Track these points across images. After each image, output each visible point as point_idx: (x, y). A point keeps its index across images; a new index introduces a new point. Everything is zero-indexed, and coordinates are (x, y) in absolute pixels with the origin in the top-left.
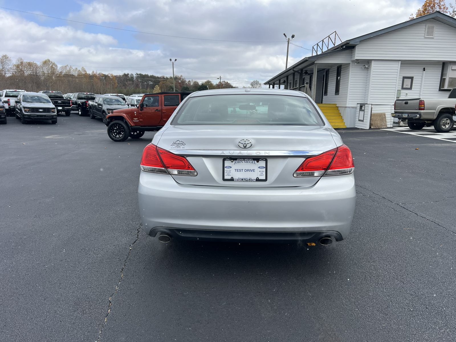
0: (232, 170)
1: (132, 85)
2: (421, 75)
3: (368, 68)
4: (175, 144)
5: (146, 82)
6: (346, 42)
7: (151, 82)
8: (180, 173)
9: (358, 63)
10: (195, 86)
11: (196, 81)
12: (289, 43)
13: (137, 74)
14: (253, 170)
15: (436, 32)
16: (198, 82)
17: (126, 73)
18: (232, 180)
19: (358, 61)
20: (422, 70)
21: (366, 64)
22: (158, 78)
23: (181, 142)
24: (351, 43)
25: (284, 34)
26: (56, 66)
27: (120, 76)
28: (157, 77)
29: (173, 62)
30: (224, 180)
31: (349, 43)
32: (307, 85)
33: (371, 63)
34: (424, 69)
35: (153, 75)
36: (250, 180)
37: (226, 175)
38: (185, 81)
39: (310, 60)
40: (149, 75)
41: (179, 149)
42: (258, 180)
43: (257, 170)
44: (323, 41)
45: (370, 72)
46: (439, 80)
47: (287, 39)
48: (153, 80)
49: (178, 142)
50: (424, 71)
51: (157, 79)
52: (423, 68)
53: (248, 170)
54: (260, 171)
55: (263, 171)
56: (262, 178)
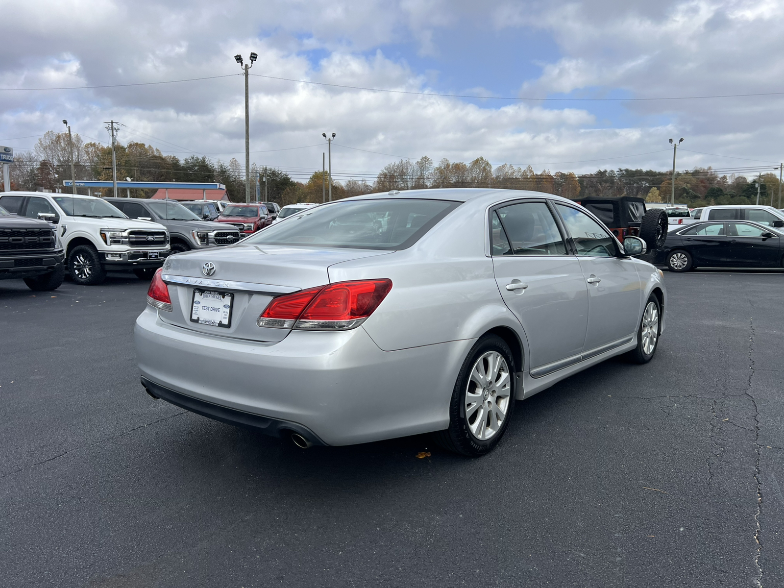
0: (200, 306)
1: (610, 189)
5: (638, 183)
7: (647, 182)
10: (738, 186)
11: (741, 175)
13: (621, 171)
14: (218, 310)
16: (746, 177)
17: (602, 170)
18: (198, 321)
22: (660, 174)
26: (490, 167)
27: (591, 174)
28: (659, 172)
29: (675, 144)
35: (651, 171)
36: (212, 324)
37: (194, 314)
38: (716, 177)
40: (644, 170)
42: (220, 325)
43: (223, 309)
48: (651, 178)
51: (658, 177)
53: (214, 309)
54: (224, 312)
55: (227, 312)
56: (225, 322)
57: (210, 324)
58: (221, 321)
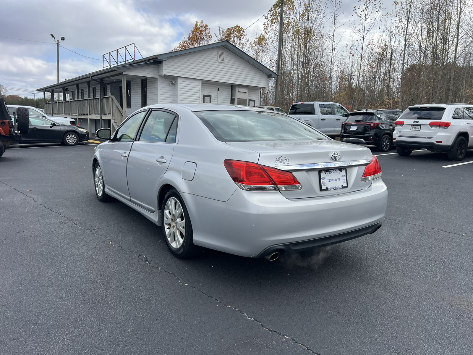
0: (326, 180)
2: (217, 94)
3: (174, 84)
4: (278, 160)
6: (154, 57)
8: (286, 188)
9: (166, 78)
12: (59, 46)
14: (339, 179)
15: (226, 59)
18: (327, 189)
19: (166, 77)
20: (217, 90)
21: (173, 80)
23: (285, 158)
24: (160, 58)
25: (52, 35)
30: (321, 190)
31: (158, 58)
32: (112, 96)
33: (177, 79)
34: (219, 90)
36: (338, 188)
37: (323, 186)
39: (119, 70)
41: (284, 165)
42: (343, 187)
43: (341, 179)
44: (117, 51)
45: (177, 88)
46: (230, 100)
47: (56, 40)
49: (282, 158)
50: (219, 91)
52: (218, 88)
53: (336, 180)
54: (343, 180)
55: (345, 179)
56: (345, 185)
57: (334, 189)
58: (342, 186)
